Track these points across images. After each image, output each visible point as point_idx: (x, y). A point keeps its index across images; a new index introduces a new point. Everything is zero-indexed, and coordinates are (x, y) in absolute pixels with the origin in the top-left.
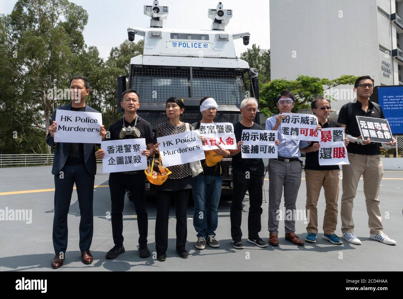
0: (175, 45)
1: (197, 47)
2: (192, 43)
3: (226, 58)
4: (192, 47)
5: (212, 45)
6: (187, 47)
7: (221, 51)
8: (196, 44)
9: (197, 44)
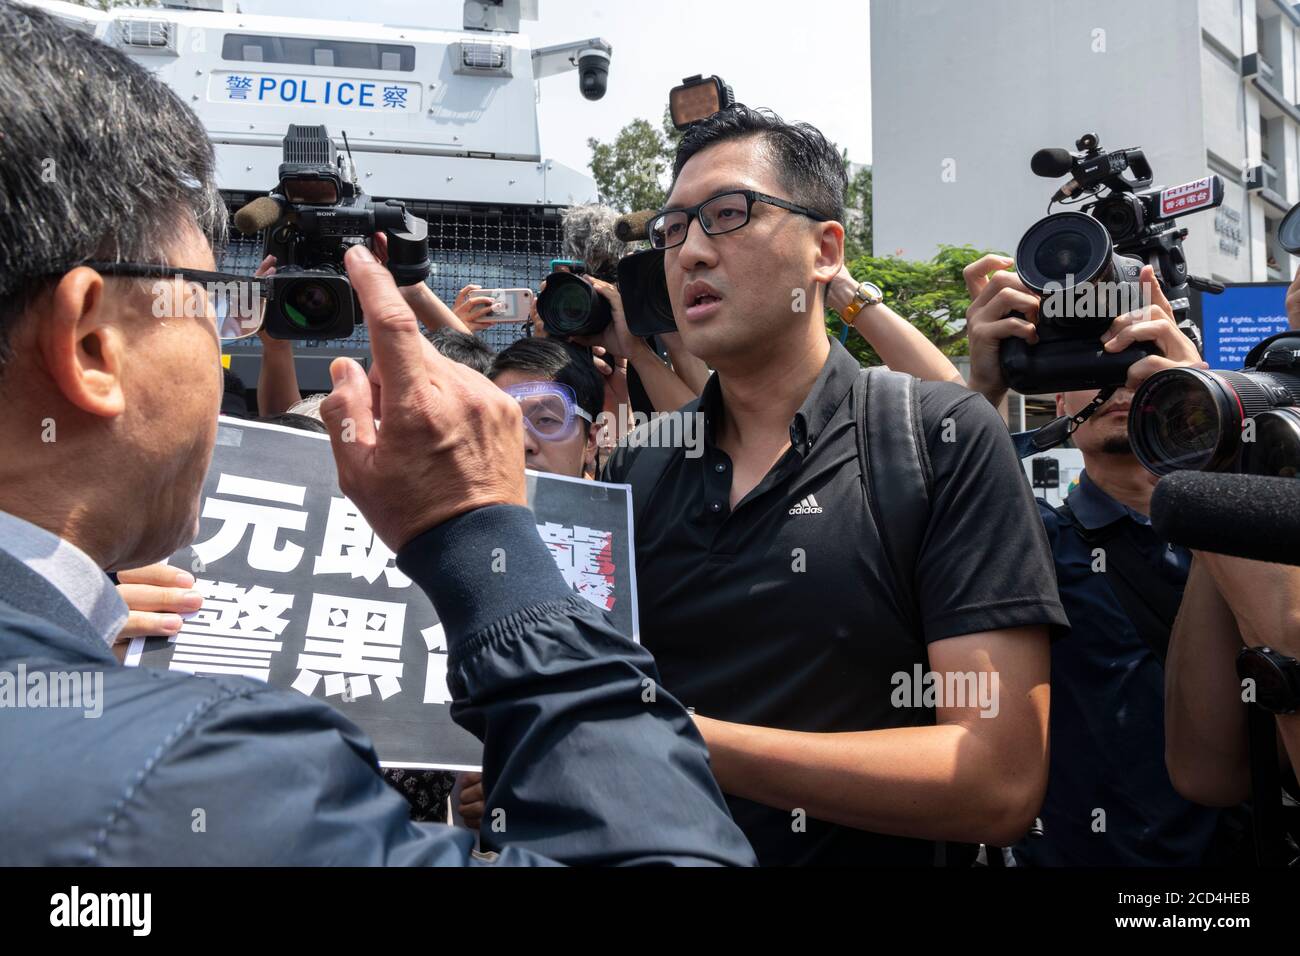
0: (239, 87)
1: (351, 101)
2: (328, 85)
3: (493, 156)
4: (327, 101)
5: (429, 96)
6: (303, 100)
7: (467, 125)
8: (345, 89)
9: (351, 88)
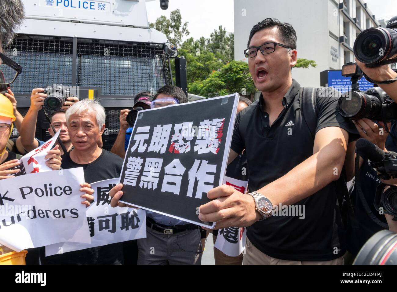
0: (49, 2)
1: (87, 7)
3: (134, 27)
4: (79, 7)
5: (113, 7)
6: (71, 7)
7: (125, 16)
8: (85, 3)
